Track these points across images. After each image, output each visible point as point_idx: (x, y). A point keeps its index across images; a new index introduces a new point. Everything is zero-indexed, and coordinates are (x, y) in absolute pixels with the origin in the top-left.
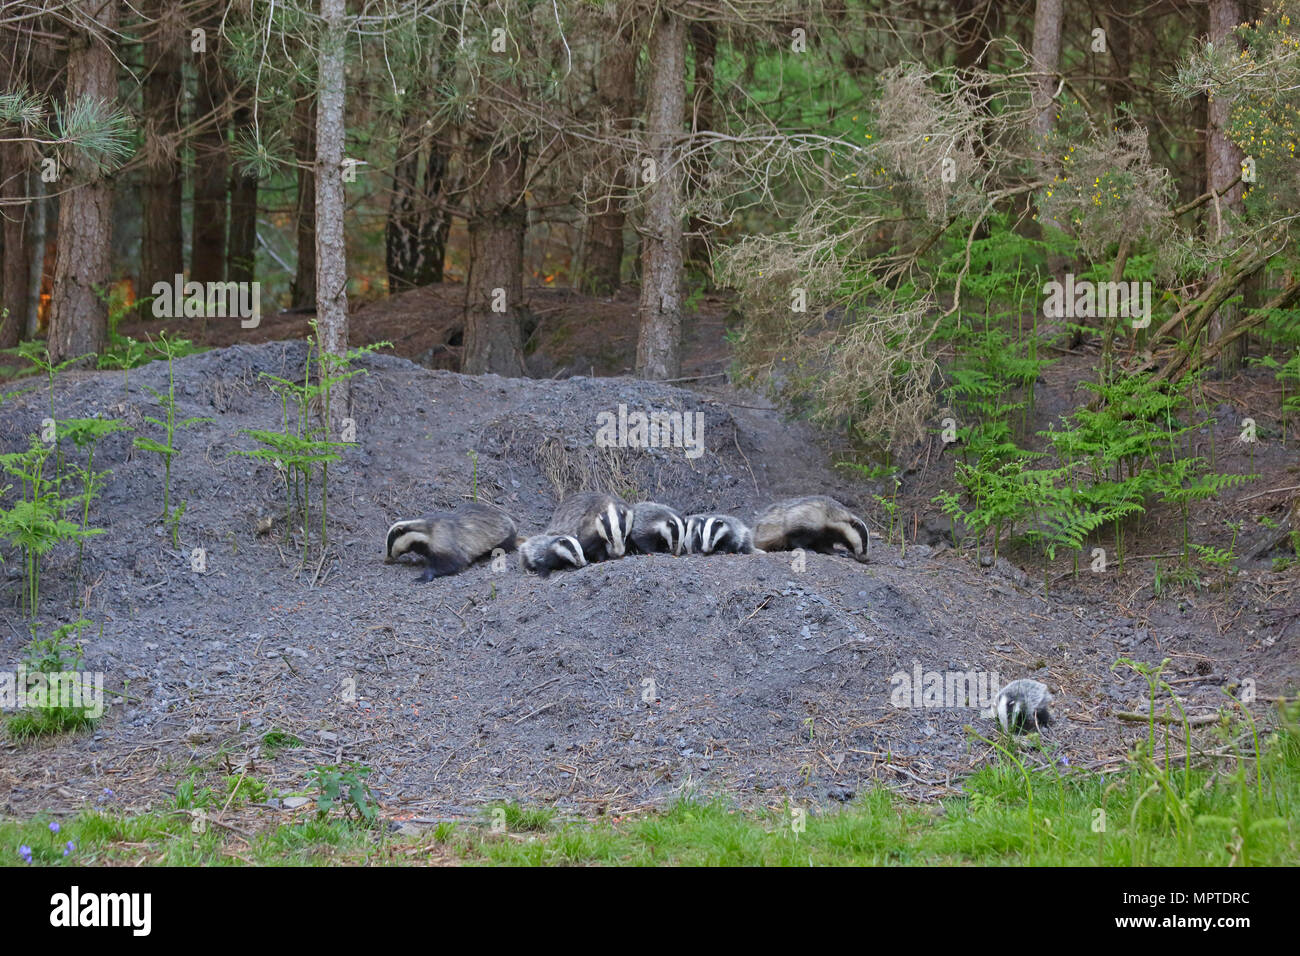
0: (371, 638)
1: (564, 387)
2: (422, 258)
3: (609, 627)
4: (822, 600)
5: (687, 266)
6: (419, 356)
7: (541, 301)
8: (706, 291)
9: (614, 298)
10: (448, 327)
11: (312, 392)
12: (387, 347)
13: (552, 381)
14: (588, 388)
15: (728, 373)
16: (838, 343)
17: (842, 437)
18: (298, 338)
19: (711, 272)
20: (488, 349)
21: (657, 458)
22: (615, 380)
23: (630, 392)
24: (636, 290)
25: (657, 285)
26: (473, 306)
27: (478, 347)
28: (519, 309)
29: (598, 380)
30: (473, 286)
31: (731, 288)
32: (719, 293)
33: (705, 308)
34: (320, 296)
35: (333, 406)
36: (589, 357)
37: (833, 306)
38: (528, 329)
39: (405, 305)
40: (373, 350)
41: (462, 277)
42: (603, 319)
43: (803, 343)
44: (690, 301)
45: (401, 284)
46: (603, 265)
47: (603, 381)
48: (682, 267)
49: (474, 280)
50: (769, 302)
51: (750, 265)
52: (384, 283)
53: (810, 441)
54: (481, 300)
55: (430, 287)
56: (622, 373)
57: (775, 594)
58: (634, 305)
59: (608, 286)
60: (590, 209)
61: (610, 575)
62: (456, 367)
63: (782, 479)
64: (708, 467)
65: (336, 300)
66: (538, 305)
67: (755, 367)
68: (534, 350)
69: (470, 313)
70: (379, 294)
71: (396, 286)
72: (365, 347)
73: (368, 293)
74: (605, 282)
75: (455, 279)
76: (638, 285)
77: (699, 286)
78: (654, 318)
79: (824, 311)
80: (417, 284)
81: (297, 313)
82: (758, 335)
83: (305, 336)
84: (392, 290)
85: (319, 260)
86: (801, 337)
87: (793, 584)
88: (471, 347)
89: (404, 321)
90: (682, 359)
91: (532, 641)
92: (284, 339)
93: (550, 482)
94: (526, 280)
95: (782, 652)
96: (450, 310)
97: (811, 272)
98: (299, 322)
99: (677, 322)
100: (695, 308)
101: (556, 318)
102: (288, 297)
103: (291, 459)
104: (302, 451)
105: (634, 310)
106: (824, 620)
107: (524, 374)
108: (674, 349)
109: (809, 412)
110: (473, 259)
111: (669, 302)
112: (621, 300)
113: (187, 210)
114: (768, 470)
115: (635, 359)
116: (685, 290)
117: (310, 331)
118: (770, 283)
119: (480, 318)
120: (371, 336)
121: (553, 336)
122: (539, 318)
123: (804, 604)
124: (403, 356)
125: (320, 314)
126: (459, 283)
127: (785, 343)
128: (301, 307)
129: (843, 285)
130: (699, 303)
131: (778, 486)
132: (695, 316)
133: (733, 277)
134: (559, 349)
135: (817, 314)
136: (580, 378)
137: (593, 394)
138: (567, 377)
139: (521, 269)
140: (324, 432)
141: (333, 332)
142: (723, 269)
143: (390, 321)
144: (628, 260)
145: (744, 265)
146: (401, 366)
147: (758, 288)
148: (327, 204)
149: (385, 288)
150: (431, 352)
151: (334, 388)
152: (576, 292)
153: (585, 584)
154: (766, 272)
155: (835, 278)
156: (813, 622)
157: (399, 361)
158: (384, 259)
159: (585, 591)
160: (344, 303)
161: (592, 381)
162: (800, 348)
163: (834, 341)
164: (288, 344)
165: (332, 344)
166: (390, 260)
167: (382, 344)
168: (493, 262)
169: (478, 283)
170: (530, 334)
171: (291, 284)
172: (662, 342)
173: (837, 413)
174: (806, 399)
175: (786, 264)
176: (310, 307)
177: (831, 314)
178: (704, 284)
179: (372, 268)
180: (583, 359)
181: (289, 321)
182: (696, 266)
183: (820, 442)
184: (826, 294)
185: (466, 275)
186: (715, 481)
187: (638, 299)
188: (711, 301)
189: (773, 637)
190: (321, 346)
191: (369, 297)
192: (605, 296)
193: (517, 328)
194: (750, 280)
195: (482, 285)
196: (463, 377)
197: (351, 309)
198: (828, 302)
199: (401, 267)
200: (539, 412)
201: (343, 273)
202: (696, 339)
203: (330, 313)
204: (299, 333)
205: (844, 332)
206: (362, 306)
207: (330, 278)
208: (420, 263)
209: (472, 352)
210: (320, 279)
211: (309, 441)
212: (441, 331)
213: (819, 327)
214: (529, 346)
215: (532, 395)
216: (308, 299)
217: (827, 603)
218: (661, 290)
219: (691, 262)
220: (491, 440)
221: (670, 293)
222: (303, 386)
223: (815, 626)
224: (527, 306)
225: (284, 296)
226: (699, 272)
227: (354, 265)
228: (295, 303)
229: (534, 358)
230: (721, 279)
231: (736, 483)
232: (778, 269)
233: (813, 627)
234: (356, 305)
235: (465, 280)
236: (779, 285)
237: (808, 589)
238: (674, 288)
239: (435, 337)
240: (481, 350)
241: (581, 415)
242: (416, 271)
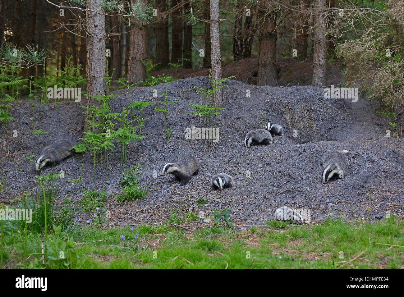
0: (230, 169)
1: (290, 89)
2: (244, 49)
3: (305, 165)
4: (372, 155)
5: (328, 50)
6: (244, 80)
7: (282, 62)
8: (334, 58)
9: (305, 61)
10: (253, 71)
11: (211, 92)
12: (234, 78)
13: (286, 87)
14: (297, 89)
15: (341, 84)
16: (376, 74)
17: (378, 103)
18: (206, 75)
19: (335, 52)
20: (266, 78)
21: (320, 111)
22: (306, 87)
23: (311, 90)
24: (312, 58)
25: (319, 57)
26: (261, 64)
27: (262, 77)
28: (275, 65)
29: (300, 87)
30: (261, 58)
31: (342, 57)
32: (338, 59)
33: (334, 64)
34: (212, 62)
35: (217, 96)
36: (297, 80)
37: (374, 62)
38: (278, 71)
39: (239, 64)
40: (230, 79)
41: (257, 55)
42: (302, 68)
43: (365, 74)
44: (329, 62)
45: (238, 58)
46: (301, 50)
47: (302, 87)
48: (326, 51)
49: (261, 56)
50: (354, 61)
51: (348, 50)
52: (232, 57)
53: (368, 105)
54: (263, 62)
55: (247, 58)
56: (308, 85)
57: (357, 154)
58: (311, 63)
59: (303, 57)
60: (297, 33)
61: (305, 148)
62: (256, 83)
63: (359, 117)
64: (336, 114)
65: (217, 63)
66: (281, 64)
67: (350, 82)
68: (280, 78)
69: (260, 66)
70: (231, 61)
71: (236, 58)
72: (227, 78)
73: (227, 61)
74: (302, 56)
75: (255, 56)
76: (312, 56)
77: (332, 57)
78: (318, 67)
79: (371, 64)
80: (243, 58)
81: (205, 67)
82: (351, 72)
83: (208, 75)
84: (235, 60)
85: (212, 51)
86: (364, 72)
87: (363, 150)
88: (260, 77)
89: (239, 69)
90: (327, 80)
91: (281, 169)
92: (202, 76)
93: (286, 119)
94: (277, 55)
95: (360, 172)
96: (253, 66)
97: (367, 51)
98: (206, 70)
99: (325, 68)
100: (331, 64)
101: (287, 68)
102: (202, 63)
103: (205, 113)
104: (207, 111)
105: (311, 65)
106: (373, 162)
107: (277, 85)
108: (324, 76)
109: (367, 96)
110: (260, 50)
111: (323, 62)
112: (307, 61)
113: (170, 36)
114: (354, 114)
115: (312, 80)
116: (327, 58)
117: (209, 73)
118: (354, 55)
119: (263, 68)
120: (229, 74)
121: (286, 73)
122: (282, 68)
123: (367, 157)
124: (239, 80)
125: (212, 68)
126: (256, 57)
127: (359, 74)
128: (207, 65)
129: (377, 55)
130: (332, 62)
131: (358, 119)
132: (331, 66)
133: (342, 54)
134: (288, 77)
135: (369, 65)
136: (295, 86)
137: (299, 91)
138: (291, 86)
139: (275, 52)
140: (215, 105)
141: (216, 73)
142: (339, 51)
143: (234, 69)
144: (309, 49)
145: (346, 50)
146: (238, 83)
147: (350, 57)
148: (214, 33)
149: (233, 59)
150: (248, 79)
151: (217, 91)
152: (293, 59)
153: (297, 151)
154: (353, 52)
155: (375, 53)
156: (369, 162)
157: (238, 82)
158: (232, 50)
159: (297, 153)
160: (220, 64)
161: (299, 87)
162: (364, 76)
163: (375, 73)
164: (203, 77)
165: (216, 77)
166: (234, 50)
167: (232, 77)
168: (267, 50)
169: (262, 57)
170: (279, 73)
171: (203, 58)
172: (320, 75)
173: (376, 96)
174: (366, 92)
175: (359, 49)
176: (209, 66)
177: (373, 65)
178: (333, 56)
179: (229, 53)
180: (296, 80)
181: (203, 70)
182: (330, 50)
183: (371, 105)
184: (372, 58)
185: (258, 55)
186: (338, 118)
187: (313, 61)
188: (336, 61)
189: (357, 167)
190: (213, 78)
191: (228, 62)
192: (302, 60)
193: (275, 71)
194: (348, 54)
195: (263, 57)
196: (258, 87)
197: (222, 66)
198: (373, 61)
199: (238, 52)
200: (282, 97)
201: (219, 55)
202: (331, 73)
203: (216, 67)
204: (206, 74)
205: (378, 70)
206: (226, 65)
207: (216, 56)
208: (244, 51)
209: (261, 79)
210: (213, 57)
211: (210, 108)
212: (250, 72)
213: (370, 69)
214: (278, 77)
215: (280, 92)
216: (209, 63)
217: (374, 156)
218: (320, 58)
219: (329, 49)
220: (267, 106)
221: (323, 59)
222: (208, 90)
223: (370, 164)
224: (278, 64)
225: (201, 62)
226: (332, 52)
227: (223, 52)
228: (205, 64)
229: (280, 80)
230: (339, 55)
231: (344, 119)
232: (357, 51)
233: (369, 164)
234: (224, 65)
235: (258, 56)
236: (357, 56)
237: (368, 152)
238: (324, 57)
239: (249, 74)
240: (263, 78)
241: (295, 98)
242: (242, 54)
